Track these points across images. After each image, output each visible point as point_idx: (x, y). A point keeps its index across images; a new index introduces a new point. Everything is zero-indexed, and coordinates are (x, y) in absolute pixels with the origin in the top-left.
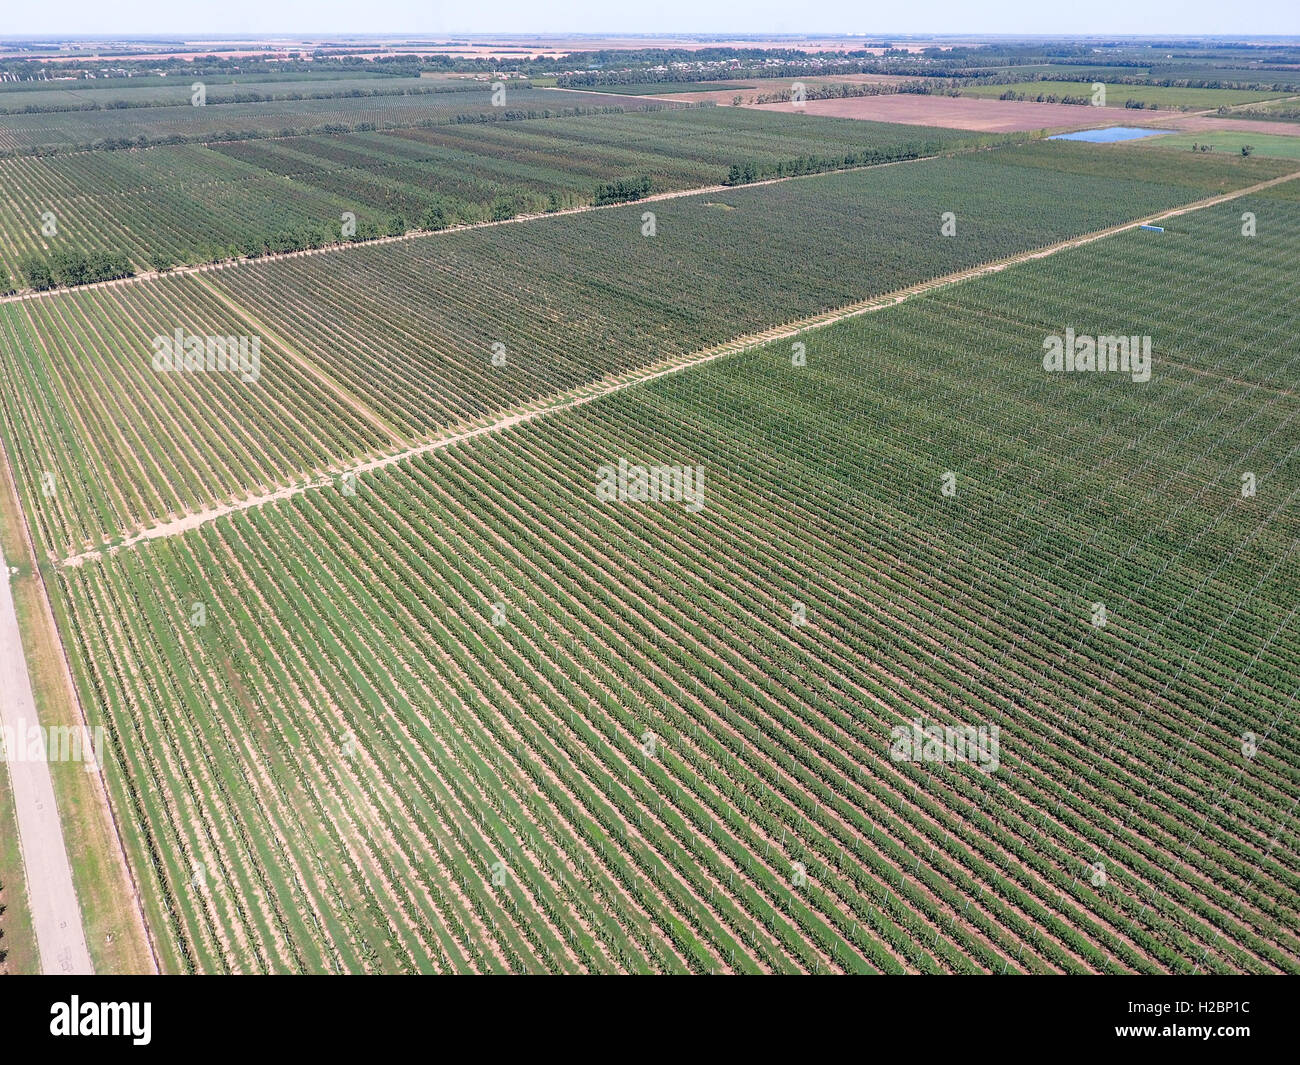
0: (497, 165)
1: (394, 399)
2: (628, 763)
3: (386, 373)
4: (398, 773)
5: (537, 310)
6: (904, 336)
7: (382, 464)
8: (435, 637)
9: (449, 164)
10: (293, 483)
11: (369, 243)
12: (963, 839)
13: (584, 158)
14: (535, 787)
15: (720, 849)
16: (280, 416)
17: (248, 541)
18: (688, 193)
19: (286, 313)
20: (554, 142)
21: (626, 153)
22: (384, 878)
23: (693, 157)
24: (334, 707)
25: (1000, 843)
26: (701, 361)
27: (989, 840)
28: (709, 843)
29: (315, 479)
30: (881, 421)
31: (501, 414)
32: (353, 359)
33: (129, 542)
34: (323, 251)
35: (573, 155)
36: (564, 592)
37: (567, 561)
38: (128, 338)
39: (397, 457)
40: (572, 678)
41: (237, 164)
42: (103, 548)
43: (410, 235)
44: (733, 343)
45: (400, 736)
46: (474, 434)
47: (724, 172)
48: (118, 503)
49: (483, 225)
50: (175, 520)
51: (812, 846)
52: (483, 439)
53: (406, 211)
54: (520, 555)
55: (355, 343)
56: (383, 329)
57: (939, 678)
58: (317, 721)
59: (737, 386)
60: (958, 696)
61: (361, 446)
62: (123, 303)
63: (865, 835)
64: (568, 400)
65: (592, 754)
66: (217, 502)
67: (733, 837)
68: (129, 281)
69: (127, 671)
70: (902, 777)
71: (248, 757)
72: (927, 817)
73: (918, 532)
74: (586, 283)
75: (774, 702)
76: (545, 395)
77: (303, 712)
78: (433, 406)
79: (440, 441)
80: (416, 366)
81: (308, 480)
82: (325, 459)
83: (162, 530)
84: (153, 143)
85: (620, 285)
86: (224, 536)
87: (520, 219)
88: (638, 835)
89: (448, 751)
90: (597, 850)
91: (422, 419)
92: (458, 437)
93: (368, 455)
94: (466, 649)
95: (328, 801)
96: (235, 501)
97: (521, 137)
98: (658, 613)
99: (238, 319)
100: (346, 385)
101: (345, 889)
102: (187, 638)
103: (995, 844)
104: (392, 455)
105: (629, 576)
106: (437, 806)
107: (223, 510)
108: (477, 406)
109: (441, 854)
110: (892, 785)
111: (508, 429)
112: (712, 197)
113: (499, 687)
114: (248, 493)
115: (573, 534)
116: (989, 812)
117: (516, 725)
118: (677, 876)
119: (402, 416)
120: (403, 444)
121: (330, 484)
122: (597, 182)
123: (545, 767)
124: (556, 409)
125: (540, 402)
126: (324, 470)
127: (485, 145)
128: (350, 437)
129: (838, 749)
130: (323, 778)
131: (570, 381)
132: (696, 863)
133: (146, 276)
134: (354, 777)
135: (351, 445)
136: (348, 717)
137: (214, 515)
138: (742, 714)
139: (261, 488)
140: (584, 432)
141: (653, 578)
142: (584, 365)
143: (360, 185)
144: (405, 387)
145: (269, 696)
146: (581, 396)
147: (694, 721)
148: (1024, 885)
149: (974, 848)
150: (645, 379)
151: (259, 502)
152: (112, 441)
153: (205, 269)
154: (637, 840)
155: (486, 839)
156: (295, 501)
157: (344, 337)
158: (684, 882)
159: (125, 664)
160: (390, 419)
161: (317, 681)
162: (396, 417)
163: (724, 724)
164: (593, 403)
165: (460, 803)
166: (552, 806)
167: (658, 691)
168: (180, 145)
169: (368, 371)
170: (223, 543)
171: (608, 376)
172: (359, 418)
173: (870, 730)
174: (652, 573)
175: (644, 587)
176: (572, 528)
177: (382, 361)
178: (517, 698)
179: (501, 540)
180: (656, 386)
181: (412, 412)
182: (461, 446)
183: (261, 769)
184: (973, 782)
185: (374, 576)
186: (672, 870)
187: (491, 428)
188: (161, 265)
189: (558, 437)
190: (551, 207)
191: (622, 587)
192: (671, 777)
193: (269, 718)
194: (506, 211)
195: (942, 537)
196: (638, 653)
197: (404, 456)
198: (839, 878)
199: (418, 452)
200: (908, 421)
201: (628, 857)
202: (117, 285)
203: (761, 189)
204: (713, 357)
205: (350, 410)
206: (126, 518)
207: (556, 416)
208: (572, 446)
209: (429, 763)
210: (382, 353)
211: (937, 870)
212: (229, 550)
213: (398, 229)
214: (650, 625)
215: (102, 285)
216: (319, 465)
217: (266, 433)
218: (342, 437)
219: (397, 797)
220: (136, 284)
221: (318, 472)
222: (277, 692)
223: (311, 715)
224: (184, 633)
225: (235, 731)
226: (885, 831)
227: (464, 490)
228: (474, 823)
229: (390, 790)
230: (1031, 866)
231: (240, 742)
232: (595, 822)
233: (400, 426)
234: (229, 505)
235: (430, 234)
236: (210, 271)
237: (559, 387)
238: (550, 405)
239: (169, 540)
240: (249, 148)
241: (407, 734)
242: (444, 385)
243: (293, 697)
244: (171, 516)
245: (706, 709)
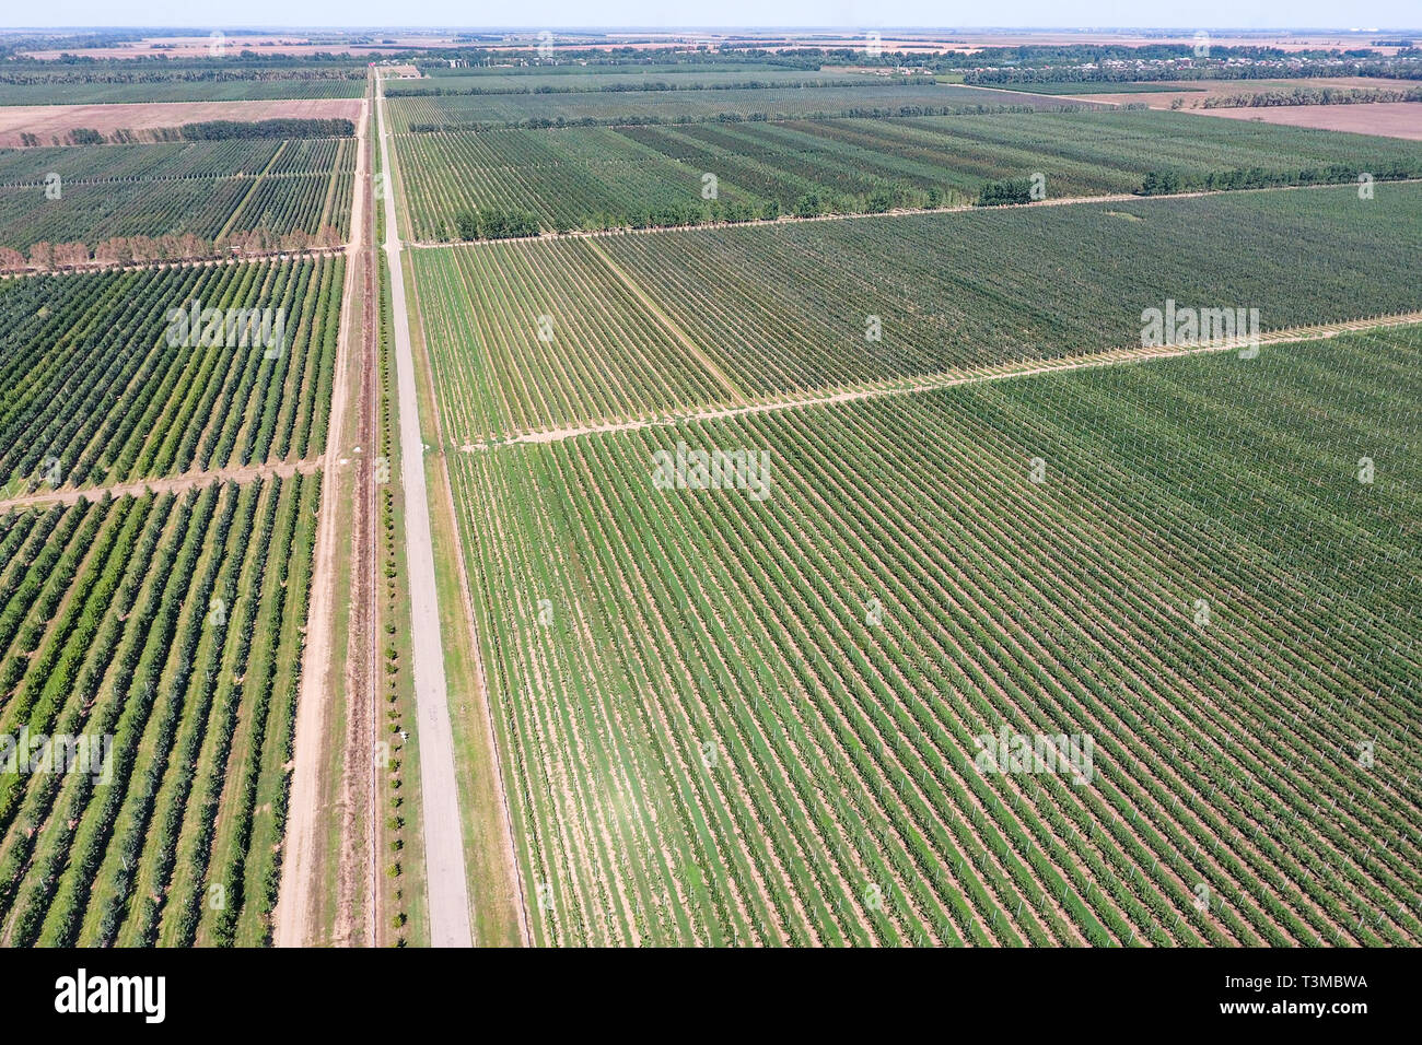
0: (881, 160)
1: (741, 362)
2: (897, 699)
3: (737, 340)
4: (692, 655)
5: (893, 300)
6: (1322, 373)
7: (720, 415)
8: (741, 561)
9: (833, 156)
10: (643, 419)
11: (742, 225)
12: (1238, 853)
13: (977, 158)
14: (807, 696)
15: (970, 788)
16: (640, 364)
17: (600, 457)
18: (1089, 200)
19: (659, 278)
20: (948, 139)
21: (1026, 155)
22: (667, 727)
23: (1105, 162)
24: (648, 595)
25: (1282, 868)
26: (1061, 368)
27: (1270, 863)
28: (961, 782)
29: (661, 418)
30: (1264, 455)
31: (839, 390)
32: (709, 324)
33: (510, 442)
34: (699, 228)
35: (966, 154)
36: (867, 549)
37: (875, 524)
38: (528, 285)
39: (735, 412)
40: (859, 620)
41: (636, 145)
42: (490, 443)
43: (783, 220)
44: (1103, 355)
45: (699, 630)
46: (810, 402)
47: (1138, 180)
48: (505, 411)
49: (855, 216)
50: (546, 431)
51: (1066, 813)
52: (816, 407)
53: (782, 197)
54: (831, 511)
55: (715, 311)
56: (741, 301)
57: (1259, 710)
58: (634, 601)
59: (1097, 398)
60: (1275, 730)
61: (705, 397)
62: (528, 257)
63: (1126, 819)
64: (907, 386)
65: (864, 684)
66: (580, 424)
67: (987, 784)
68: (535, 239)
69: (497, 534)
70: (1185, 784)
71: (577, 615)
72: (1203, 825)
73: (1275, 570)
74: (951, 279)
75: (1060, 686)
76: (886, 379)
77: (624, 593)
78: (775, 373)
79: (778, 404)
80: (766, 337)
81: (655, 418)
82: (672, 403)
83: (534, 438)
84: (569, 124)
85: (988, 285)
86: (582, 450)
87: (894, 213)
88: (894, 757)
89: (737, 650)
90: (852, 757)
91: (763, 382)
92: (794, 403)
93: (710, 406)
94: (767, 576)
95: (632, 661)
96: (594, 425)
97: (912, 132)
98: (957, 586)
99: (618, 279)
100: (701, 345)
101: (635, 726)
102: (542, 520)
103: (1276, 869)
104: (731, 409)
105: (934, 549)
106: (719, 688)
107: (583, 430)
108: (817, 378)
109: (716, 722)
110: (1170, 787)
111: (842, 403)
112: (1116, 207)
113: (791, 612)
114: (605, 421)
115: (886, 503)
116: (1277, 839)
117: (800, 645)
118: (922, 798)
119: (746, 378)
120: (742, 401)
121: (673, 425)
122: (984, 182)
123: (818, 683)
124: (895, 392)
125: (880, 385)
126: (669, 411)
127: (874, 140)
128: (696, 388)
129: (1118, 743)
130: (632, 644)
131: (914, 369)
132: (944, 793)
133: (549, 237)
134: (656, 650)
135: (697, 395)
136: (658, 606)
137: (576, 433)
138: (1022, 688)
139: (616, 418)
140: (919, 416)
141: (958, 555)
142: (931, 356)
143: (744, 171)
144: (754, 354)
145: (598, 576)
146: (922, 384)
147: (971, 682)
148: (1299, 912)
149: (1249, 864)
150: (993, 377)
151: (613, 429)
152: (506, 363)
153: (596, 235)
154: (891, 760)
155: (756, 723)
156: (642, 432)
157: (706, 304)
158: (928, 804)
159: (495, 529)
160: (735, 379)
161: (638, 573)
162: (740, 378)
163: (1001, 692)
164: (933, 392)
165: (739, 690)
166: (818, 714)
167: (940, 649)
168: (590, 127)
169: (721, 335)
170: (580, 455)
171: (955, 370)
172: (707, 374)
173: (1160, 735)
174: (958, 551)
175: (946, 561)
176: (887, 497)
177: (736, 329)
178: (805, 624)
179: (816, 496)
180: (1003, 386)
181: (756, 376)
182: (795, 411)
183: (585, 626)
184: (1267, 809)
185: (698, 504)
186: (920, 793)
187: (827, 400)
188: (562, 228)
189: (892, 418)
190: (929, 203)
191: (926, 556)
192: (936, 721)
193: (595, 590)
194: (881, 204)
195: (1305, 580)
196: (928, 615)
197: (741, 411)
198: (1087, 846)
199: (754, 410)
200: (1299, 460)
201: (879, 770)
202: (526, 243)
203: (1181, 201)
204: (1075, 366)
205: (700, 367)
206: (509, 424)
207: (893, 398)
208: (903, 426)
209: (719, 655)
210: (737, 322)
211: (1199, 870)
212: (584, 462)
213: (771, 214)
214: (946, 594)
215: (514, 240)
216: (666, 407)
217: (626, 375)
218: (690, 388)
219: (688, 672)
220: (540, 243)
221: (664, 413)
222: (606, 573)
223: (629, 596)
224: (542, 516)
225: (569, 595)
226: (1150, 823)
227: (791, 448)
228: (748, 708)
229: (683, 665)
230: (1313, 898)
231: (572, 603)
232: (855, 736)
233: (742, 386)
234: (588, 427)
235: (801, 220)
236: (600, 237)
237: (902, 373)
238: (888, 388)
239: (539, 446)
240: (649, 132)
241: (705, 630)
242: (789, 356)
243: (617, 580)
244: (543, 428)
245: (986, 676)
